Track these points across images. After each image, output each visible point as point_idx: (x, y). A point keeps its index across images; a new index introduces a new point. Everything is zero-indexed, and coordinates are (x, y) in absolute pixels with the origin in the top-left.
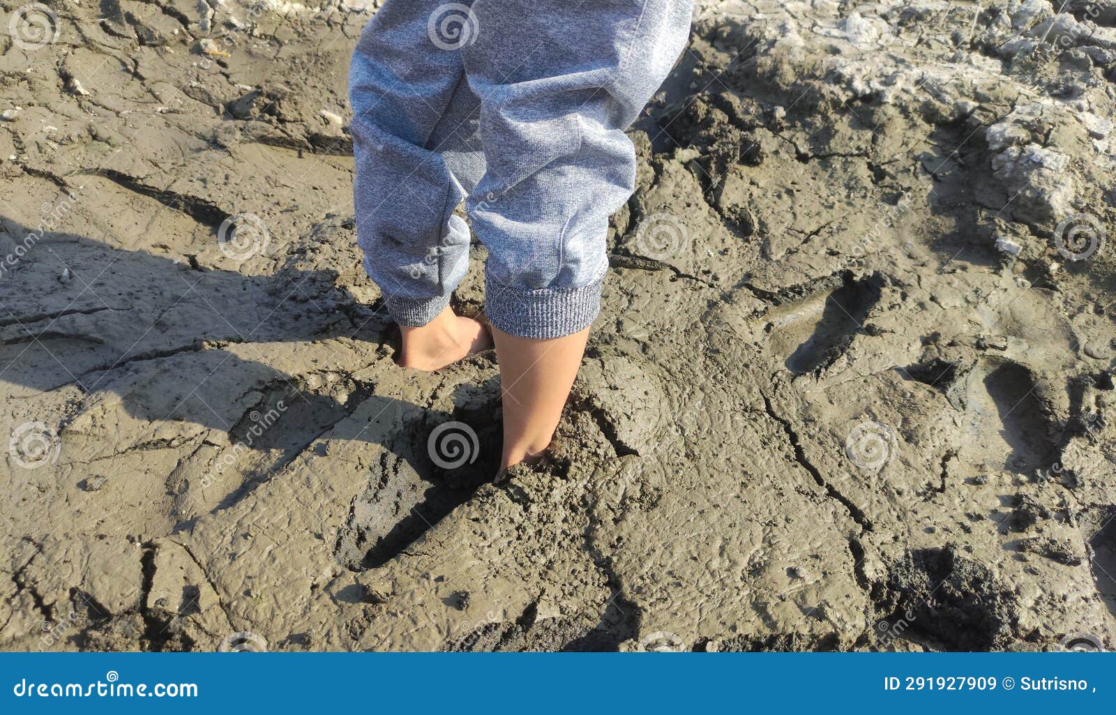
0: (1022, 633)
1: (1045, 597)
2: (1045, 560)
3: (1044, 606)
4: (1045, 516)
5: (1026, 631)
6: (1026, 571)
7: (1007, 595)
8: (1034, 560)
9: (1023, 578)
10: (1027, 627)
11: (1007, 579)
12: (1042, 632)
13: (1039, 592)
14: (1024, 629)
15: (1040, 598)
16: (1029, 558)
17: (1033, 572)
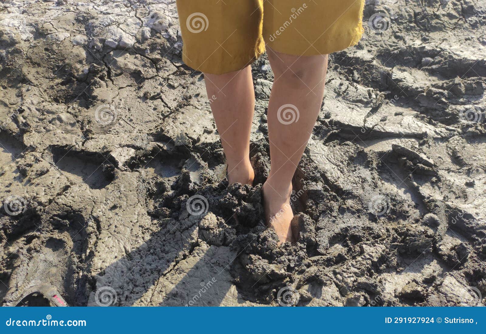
0: (46, 204)
1: (46, 188)
2: (39, 178)
3: (48, 191)
4: (30, 166)
5: (47, 202)
6: (36, 186)
7: (34, 198)
8: (37, 181)
9: (36, 189)
10: (46, 201)
11: (32, 194)
12: (51, 198)
13: (43, 189)
14: (45, 203)
15: (45, 190)
16: (34, 182)
17: (38, 184)
